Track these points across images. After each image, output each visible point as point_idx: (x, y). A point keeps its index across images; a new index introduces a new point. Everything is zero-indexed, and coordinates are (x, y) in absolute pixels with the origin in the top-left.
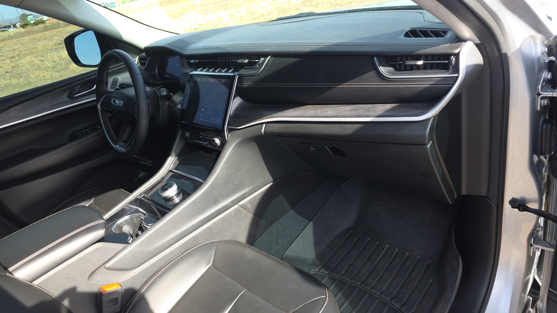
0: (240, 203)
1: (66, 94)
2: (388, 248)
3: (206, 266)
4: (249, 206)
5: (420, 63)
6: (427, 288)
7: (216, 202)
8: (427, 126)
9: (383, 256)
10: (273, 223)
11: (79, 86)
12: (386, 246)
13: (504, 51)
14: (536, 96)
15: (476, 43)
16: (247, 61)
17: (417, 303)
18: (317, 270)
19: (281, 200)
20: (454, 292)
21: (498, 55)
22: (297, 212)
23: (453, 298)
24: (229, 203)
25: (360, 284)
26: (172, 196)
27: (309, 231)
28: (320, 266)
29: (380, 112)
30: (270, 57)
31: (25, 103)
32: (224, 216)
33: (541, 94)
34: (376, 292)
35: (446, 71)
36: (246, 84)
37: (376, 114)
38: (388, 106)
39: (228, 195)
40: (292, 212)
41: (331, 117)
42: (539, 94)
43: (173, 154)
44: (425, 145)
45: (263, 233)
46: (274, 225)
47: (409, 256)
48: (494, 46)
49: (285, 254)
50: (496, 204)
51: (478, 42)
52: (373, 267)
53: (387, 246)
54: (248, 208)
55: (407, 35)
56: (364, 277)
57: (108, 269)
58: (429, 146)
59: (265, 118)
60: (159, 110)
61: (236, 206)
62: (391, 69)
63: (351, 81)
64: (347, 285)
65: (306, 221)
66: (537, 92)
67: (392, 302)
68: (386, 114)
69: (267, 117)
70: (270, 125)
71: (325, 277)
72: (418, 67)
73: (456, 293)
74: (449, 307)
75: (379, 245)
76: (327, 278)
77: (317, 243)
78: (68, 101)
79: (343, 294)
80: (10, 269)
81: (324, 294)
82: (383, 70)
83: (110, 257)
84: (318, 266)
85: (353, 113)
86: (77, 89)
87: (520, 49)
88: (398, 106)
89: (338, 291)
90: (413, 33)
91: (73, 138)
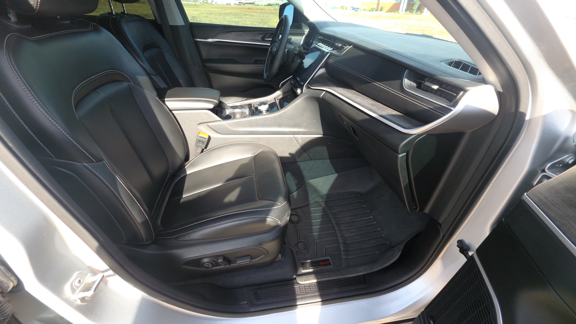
0: (295, 136)
1: (261, 36)
2: (371, 218)
3: (252, 155)
4: (300, 141)
5: (436, 87)
6: (369, 253)
7: (280, 126)
8: (406, 139)
9: (364, 220)
10: (312, 160)
11: (269, 34)
12: (370, 216)
13: (522, 109)
14: (540, 172)
15: (498, 91)
16: (340, 45)
17: (355, 256)
18: (320, 200)
19: (323, 150)
20: (380, 267)
21: (514, 111)
22: (331, 163)
23: (376, 269)
24: (287, 131)
25: (335, 223)
26: (263, 110)
27: (332, 178)
28: (324, 200)
29: (384, 113)
30: (352, 46)
31: (239, 32)
32: (282, 137)
33: (545, 172)
34: (339, 234)
35: (449, 102)
36: (331, 61)
37: (381, 114)
38: (395, 113)
39: (289, 126)
40: (328, 161)
41: (356, 103)
42: (544, 171)
43: (281, 90)
44: (398, 153)
45: (303, 161)
46: (312, 161)
47: (378, 231)
48: (514, 101)
49: (309, 181)
50: (444, 234)
51: (501, 90)
52: (352, 221)
53: (372, 217)
54: (299, 141)
55: (450, 64)
56: (341, 222)
57: (208, 126)
58: (400, 156)
59: (326, 87)
60: (293, 63)
61: (292, 136)
62: (414, 84)
63: (383, 82)
64: (328, 219)
65: (334, 172)
66: (543, 168)
67: (342, 244)
68: (389, 117)
69: (327, 87)
70: (327, 93)
71: (321, 207)
72: (432, 91)
73: (381, 269)
74: (368, 272)
75: (368, 212)
76: (322, 208)
77: (333, 187)
78: (261, 40)
79: (321, 221)
80: (166, 99)
81: (281, 203)
82: (406, 82)
83: (211, 121)
84: (323, 199)
85: (370, 106)
86: (268, 35)
87: (545, 117)
88: (401, 115)
89: (320, 218)
90: (457, 64)
91: (256, 62)
